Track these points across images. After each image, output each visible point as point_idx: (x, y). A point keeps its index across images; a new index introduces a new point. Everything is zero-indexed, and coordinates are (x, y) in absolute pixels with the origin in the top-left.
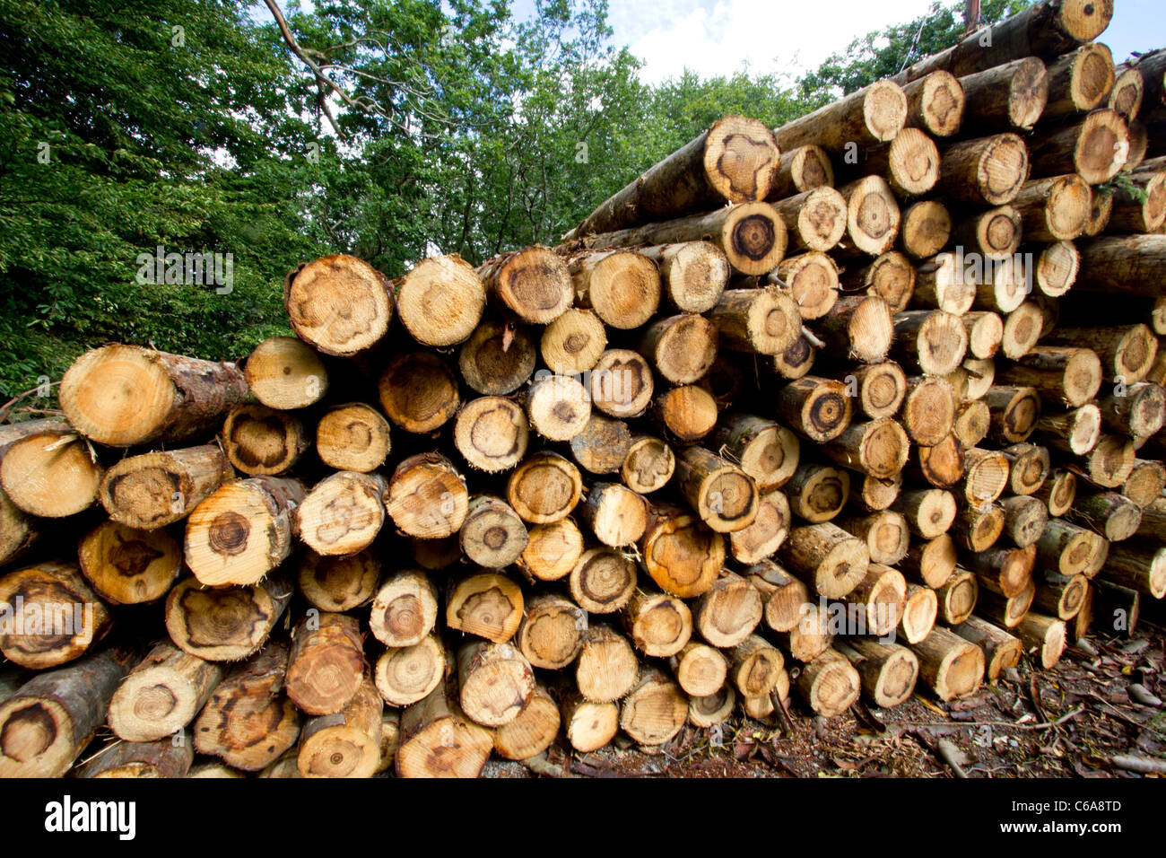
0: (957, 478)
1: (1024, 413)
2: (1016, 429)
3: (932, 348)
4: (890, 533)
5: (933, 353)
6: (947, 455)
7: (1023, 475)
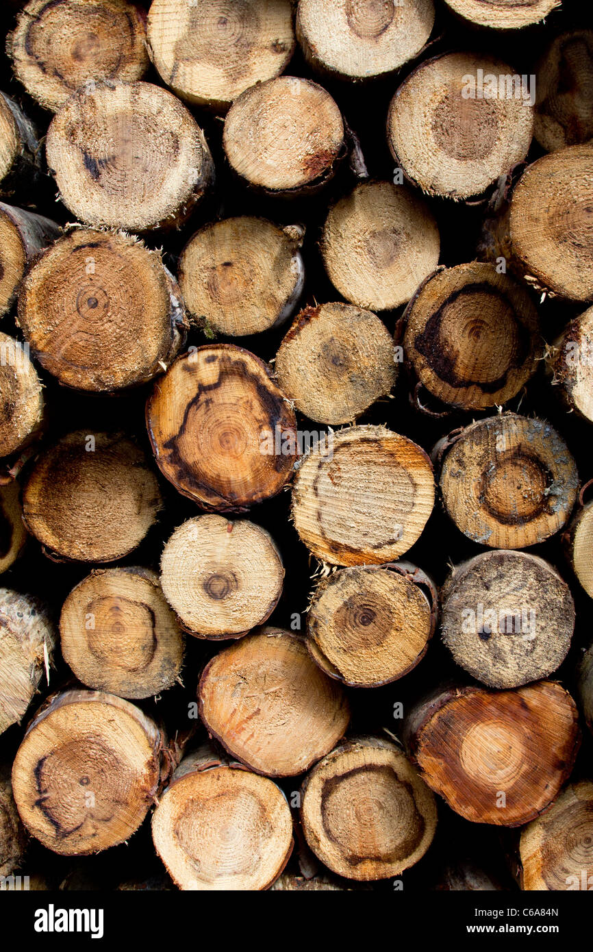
0: (270, 490)
1: (475, 328)
2: (461, 371)
3: (93, 167)
4: (126, 619)
5: (96, 175)
6: (239, 431)
7: (483, 495)
